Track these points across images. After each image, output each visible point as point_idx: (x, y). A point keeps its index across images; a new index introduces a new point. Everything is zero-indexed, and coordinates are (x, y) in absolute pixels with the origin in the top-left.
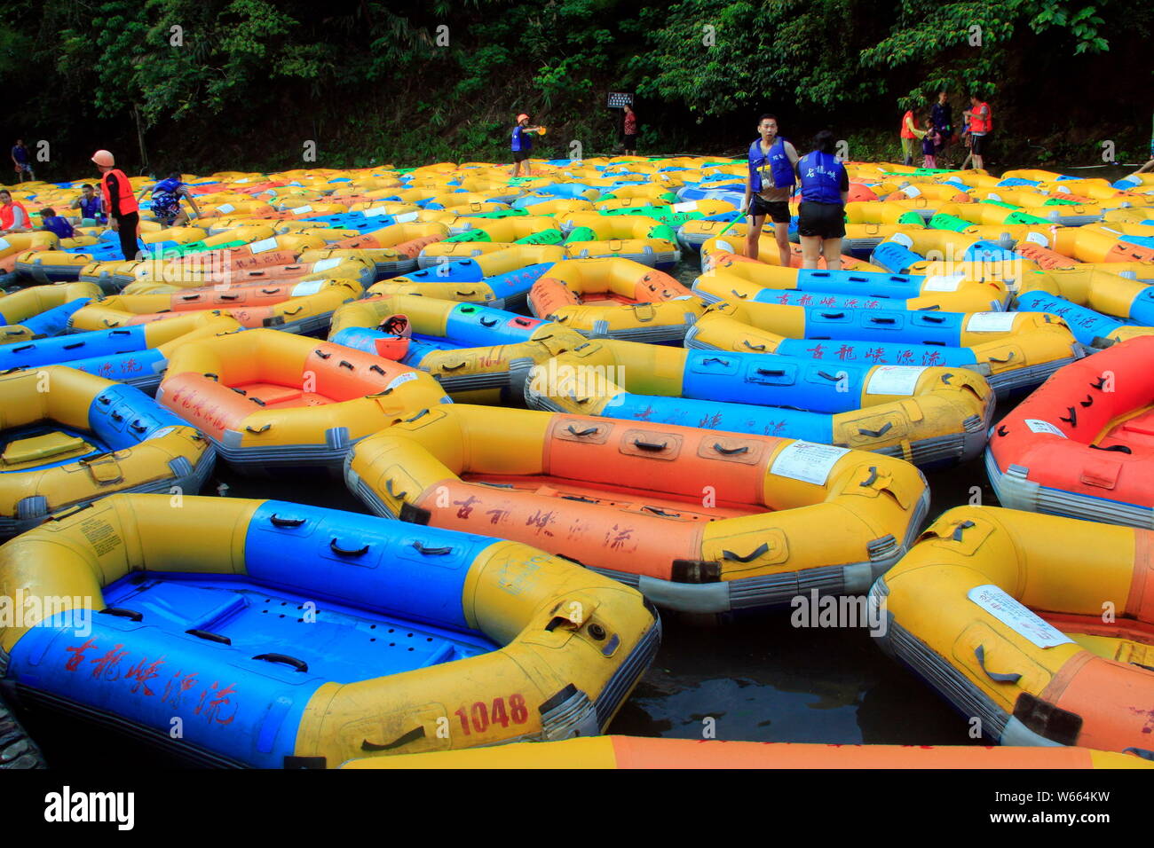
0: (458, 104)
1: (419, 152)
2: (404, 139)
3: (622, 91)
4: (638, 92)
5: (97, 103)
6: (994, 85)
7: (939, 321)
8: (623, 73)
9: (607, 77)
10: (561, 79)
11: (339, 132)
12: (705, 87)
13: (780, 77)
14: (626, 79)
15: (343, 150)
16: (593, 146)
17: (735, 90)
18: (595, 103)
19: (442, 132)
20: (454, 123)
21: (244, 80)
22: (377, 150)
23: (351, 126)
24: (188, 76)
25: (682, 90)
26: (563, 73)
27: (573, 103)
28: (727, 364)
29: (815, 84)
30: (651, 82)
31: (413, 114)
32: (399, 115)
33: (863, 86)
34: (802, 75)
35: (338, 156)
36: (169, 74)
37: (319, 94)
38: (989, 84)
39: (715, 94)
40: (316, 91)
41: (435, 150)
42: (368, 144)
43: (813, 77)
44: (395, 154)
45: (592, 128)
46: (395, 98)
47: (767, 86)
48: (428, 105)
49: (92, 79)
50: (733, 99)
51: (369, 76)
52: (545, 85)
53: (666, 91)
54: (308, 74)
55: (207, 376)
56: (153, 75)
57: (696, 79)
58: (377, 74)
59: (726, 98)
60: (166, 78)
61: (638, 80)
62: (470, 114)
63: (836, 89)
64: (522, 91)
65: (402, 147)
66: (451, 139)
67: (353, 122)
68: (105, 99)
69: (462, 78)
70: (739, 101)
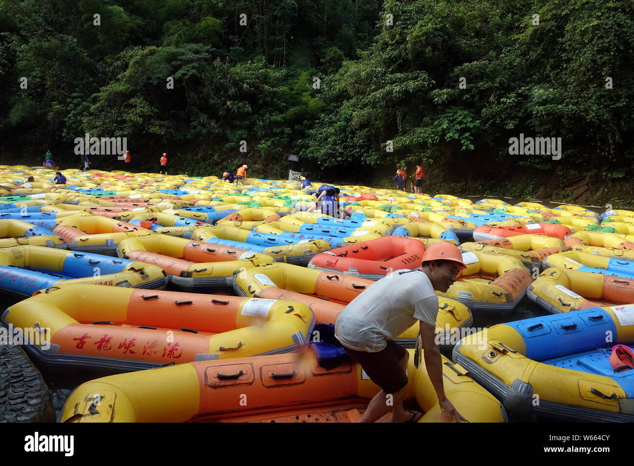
0: (226, 153)
1: (207, 171)
2: (201, 165)
3: (294, 154)
4: (300, 155)
5: (63, 134)
6: (432, 161)
7: (344, 232)
8: (295, 146)
9: (289, 148)
10: (269, 146)
11: (173, 159)
12: (325, 155)
13: (356, 153)
14: (296, 149)
15: (173, 167)
16: (280, 176)
17: (337, 157)
18: (283, 158)
19: (217, 164)
20: (223, 160)
21: (132, 132)
22: (188, 169)
23: (179, 157)
24: (107, 127)
25: (316, 155)
26: (270, 144)
27: (274, 158)
28: (260, 236)
29: (370, 156)
30: (305, 151)
31: (206, 155)
32: (200, 155)
33: (388, 158)
34: (364, 153)
35: (171, 169)
36: (98, 126)
37: (165, 142)
38: (430, 160)
39: (329, 158)
40: (164, 140)
41: (213, 171)
42: (185, 165)
43: (368, 153)
44: (196, 171)
45: (280, 168)
46: (199, 148)
47: (350, 156)
48: (213, 152)
49: (63, 124)
50: (336, 160)
51: (188, 137)
52: (262, 148)
53: (309, 155)
54: (161, 133)
55: (73, 227)
56: (91, 126)
57: (321, 151)
58: (192, 137)
59: (333, 160)
60: (96, 127)
61: (301, 150)
62: (230, 157)
63: (377, 159)
64: (253, 151)
65: (200, 168)
66: (221, 167)
67: (180, 155)
68: (68, 133)
69: (228, 142)
70: (339, 162)
